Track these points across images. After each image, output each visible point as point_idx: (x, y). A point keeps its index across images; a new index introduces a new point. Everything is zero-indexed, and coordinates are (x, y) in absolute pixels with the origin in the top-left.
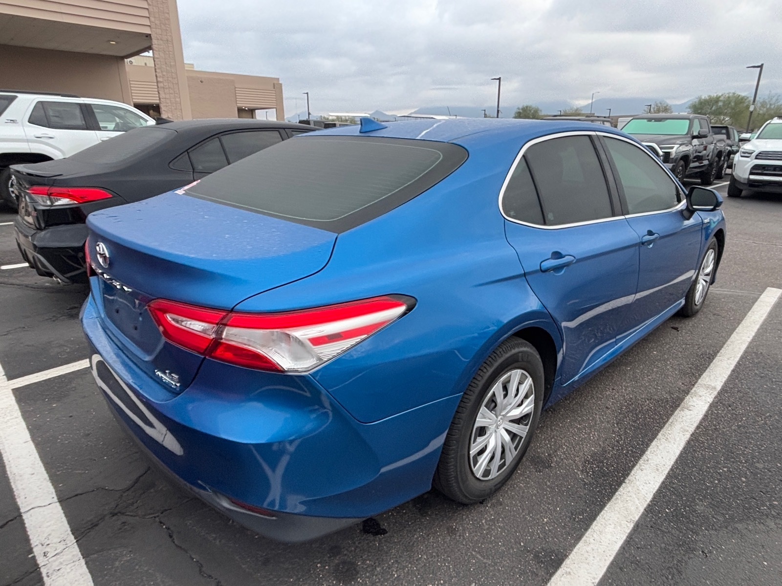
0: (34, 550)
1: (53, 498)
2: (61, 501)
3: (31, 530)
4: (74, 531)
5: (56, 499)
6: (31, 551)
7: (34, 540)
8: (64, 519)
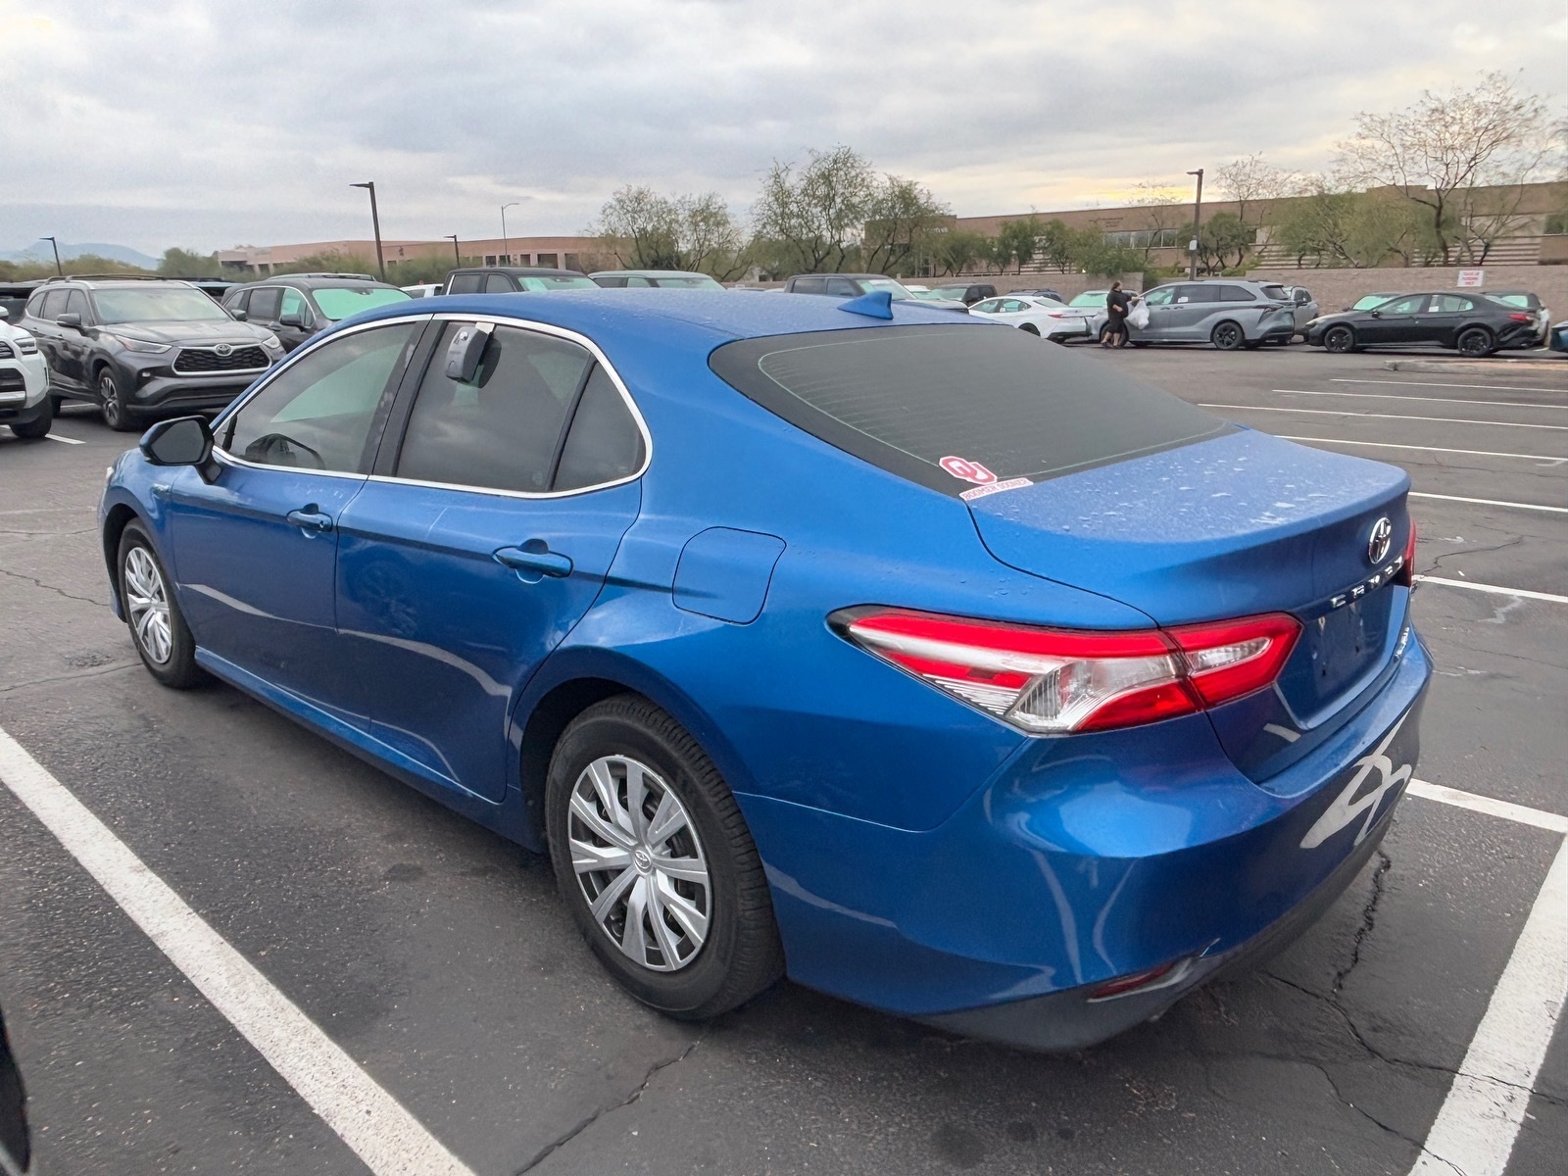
0: (1520, 1119)
1: (1424, 1163)
2: (1419, 1145)
3: (1503, 1151)
4: (1447, 1086)
5: (1423, 1156)
6: (1526, 1125)
7: (1511, 1132)
8: (1441, 1115)
